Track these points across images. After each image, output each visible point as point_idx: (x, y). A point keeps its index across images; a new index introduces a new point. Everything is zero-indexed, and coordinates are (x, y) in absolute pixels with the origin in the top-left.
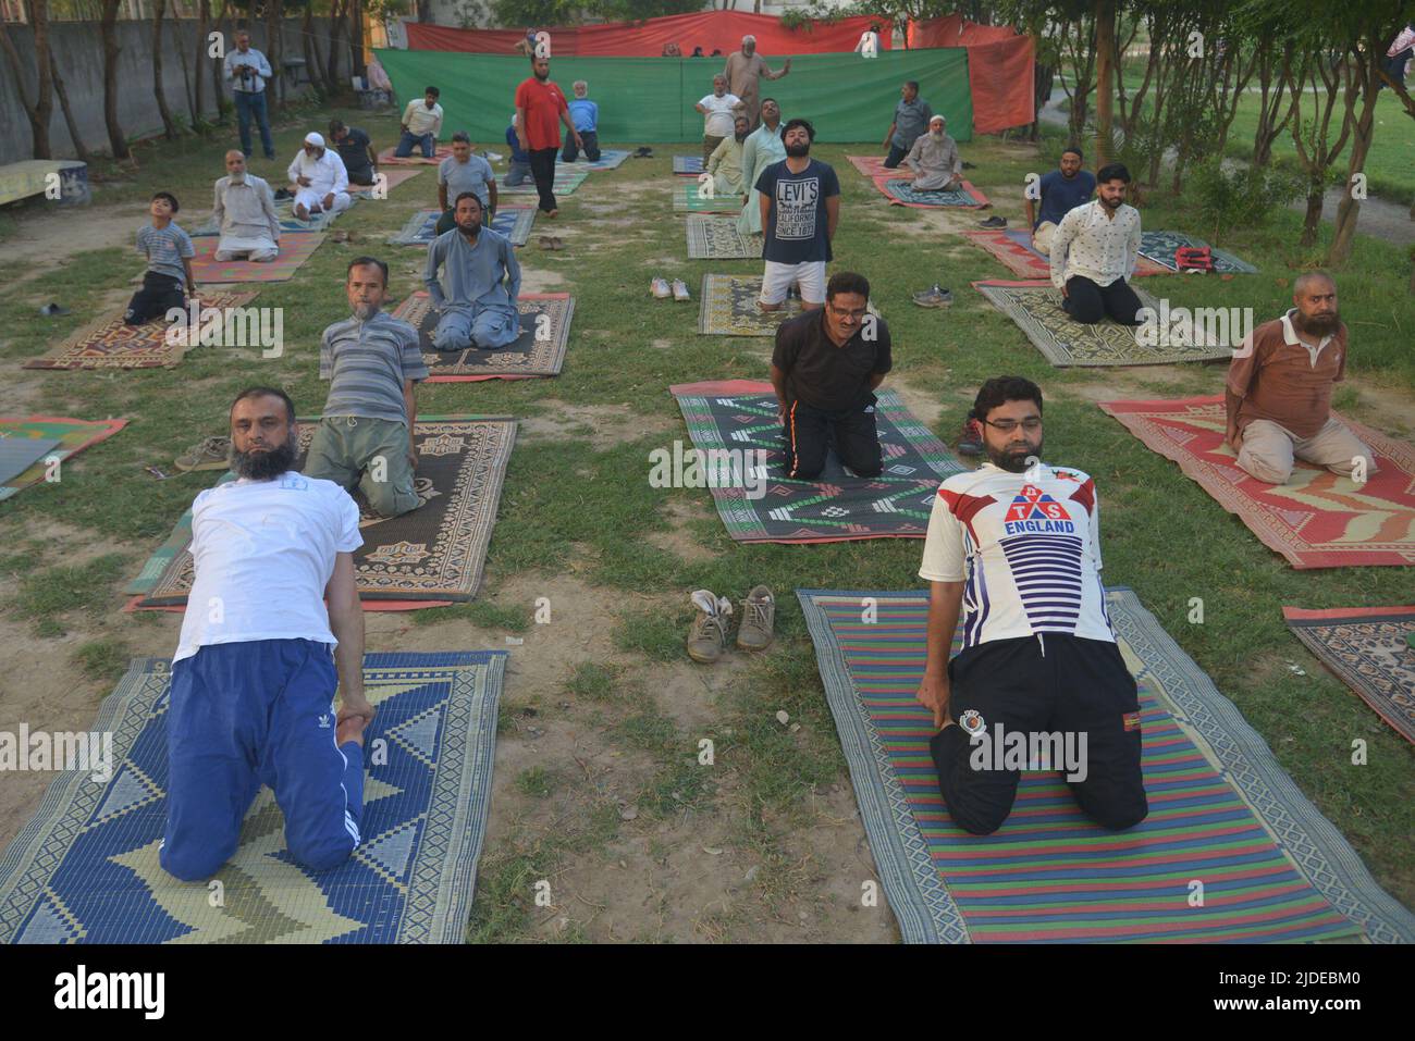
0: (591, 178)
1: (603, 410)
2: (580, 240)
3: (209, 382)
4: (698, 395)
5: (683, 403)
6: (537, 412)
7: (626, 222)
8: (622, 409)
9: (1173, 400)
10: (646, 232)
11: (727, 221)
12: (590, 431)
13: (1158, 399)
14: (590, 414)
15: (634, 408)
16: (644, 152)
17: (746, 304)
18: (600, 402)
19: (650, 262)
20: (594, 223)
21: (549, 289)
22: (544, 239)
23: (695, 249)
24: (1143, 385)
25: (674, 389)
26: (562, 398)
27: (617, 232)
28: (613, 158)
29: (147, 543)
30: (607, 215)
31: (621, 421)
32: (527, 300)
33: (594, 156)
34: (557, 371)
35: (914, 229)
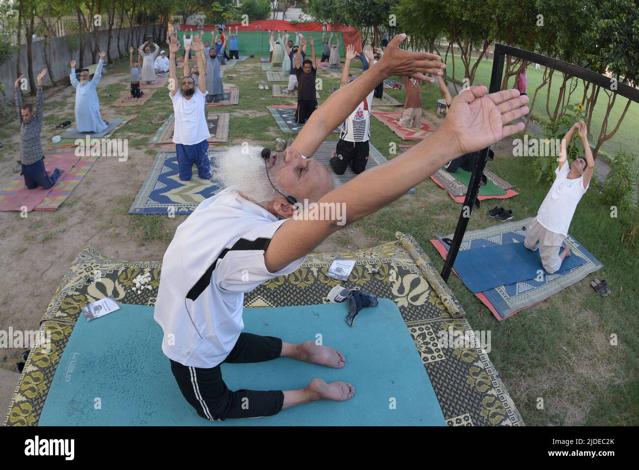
0: (238, 63)
1: (250, 111)
2: (237, 77)
3: (152, 108)
4: (274, 108)
5: (270, 109)
6: (234, 112)
7: (250, 73)
8: (255, 111)
9: (386, 112)
10: (255, 75)
11: (277, 73)
12: (248, 115)
13: (383, 112)
14: (247, 112)
15: (258, 110)
16: (252, 57)
17: (284, 91)
18: (249, 110)
19: (258, 82)
20: (241, 73)
21: (232, 87)
22: (228, 77)
23: (270, 78)
24: (380, 110)
25: (267, 107)
26: (240, 109)
27: (247, 75)
28: (243, 58)
29: (151, 135)
30: (244, 72)
31: (255, 113)
32: (226, 90)
33: (237, 58)
34: (237, 104)
35: (328, 76)
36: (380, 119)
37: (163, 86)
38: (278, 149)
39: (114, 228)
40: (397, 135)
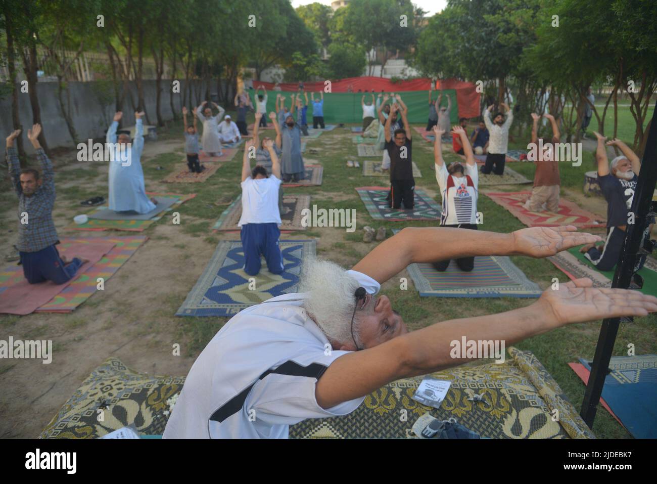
0: (323, 133)
1: (335, 193)
2: (322, 151)
3: (216, 186)
4: (363, 190)
5: (359, 191)
6: (316, 194)
7: (337, 146)
8: (341, 193)
9: (508, 193)
10: (344, 149)
11: (370, 146)
12: (332, 198)
13: (503, 193)
14: (332, 194)
15: (344, 193)
16: (341, 125)
17: (377, 169)
18: (334, 192)
19: (346, 157)
20: (327, 147)
21: (314, 164)
22: (311, 151)
23: (360, 154)
24: (499, 190)
25: (356, 189)
26: (323, 191)
27: (334, 149)
28: (330, 127)
29: (213, 220)
30: (331, 144)
31: (341, 196)
32: (308, 167)
33: (323, 127)
34: (320, 184)
36: (499, 202)
37: (230, 160)
38: (366, 239)
39: (153, 335)
40: (520, 222)
